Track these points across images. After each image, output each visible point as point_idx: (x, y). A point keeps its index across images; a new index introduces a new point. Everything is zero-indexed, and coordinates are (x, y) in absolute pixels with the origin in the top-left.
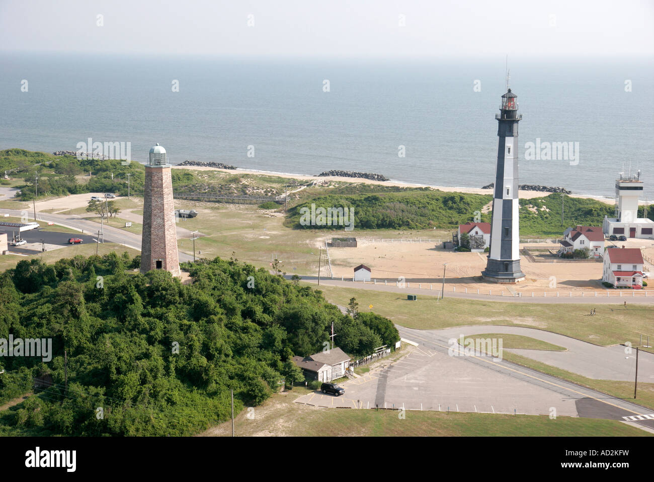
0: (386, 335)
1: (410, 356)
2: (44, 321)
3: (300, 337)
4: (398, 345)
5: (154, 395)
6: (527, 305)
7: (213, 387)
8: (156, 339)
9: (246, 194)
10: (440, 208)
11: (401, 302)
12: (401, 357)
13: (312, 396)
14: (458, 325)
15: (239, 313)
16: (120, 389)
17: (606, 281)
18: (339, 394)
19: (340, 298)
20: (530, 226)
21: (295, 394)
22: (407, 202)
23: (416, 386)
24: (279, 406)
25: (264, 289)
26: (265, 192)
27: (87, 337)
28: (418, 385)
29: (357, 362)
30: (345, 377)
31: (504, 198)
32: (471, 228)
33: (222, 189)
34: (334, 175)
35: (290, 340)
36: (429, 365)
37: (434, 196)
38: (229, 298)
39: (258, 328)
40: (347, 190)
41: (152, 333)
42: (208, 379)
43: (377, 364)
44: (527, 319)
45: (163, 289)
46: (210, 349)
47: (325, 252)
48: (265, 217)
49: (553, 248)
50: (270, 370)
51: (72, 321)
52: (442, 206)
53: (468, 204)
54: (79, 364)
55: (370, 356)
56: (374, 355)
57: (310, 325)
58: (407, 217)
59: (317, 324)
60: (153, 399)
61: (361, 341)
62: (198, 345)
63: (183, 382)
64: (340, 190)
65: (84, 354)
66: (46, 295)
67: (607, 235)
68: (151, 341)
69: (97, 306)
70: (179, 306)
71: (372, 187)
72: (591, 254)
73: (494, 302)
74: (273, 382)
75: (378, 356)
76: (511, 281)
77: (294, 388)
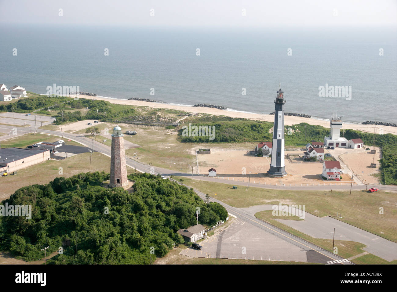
0: (222, 215)
1: (233, 224)
2: (66, 212)
3: (183, 220)
4: (227, 219)
5: (116, 255)
6: (287, 192)
7: (143, 248)
8: (117, 224)
9: (159, 121)
10: (249, 130)
11: (230, 190)
12: (229, 225)
13: (187, 250)
14: (255, 205)
15: (155, 207)
16: (100, 254)
17: (324, 176)
18: (200, 249)
19: (202, 188)
20: (291, 140)
21: (180, 249)
22: (234, 127)
23: (235, 244)
24: (172, 257)
25: (166, 192)
26: (168, 120)
27: (86, 222)
28: (236, 243)
29: (209, 230)
30: (203, 238)
31: (277, 139)
32: (263, 145)
33: (148, 118)
34: (201, 106)
35: (178, 221)
36: (241, 230)
37: (247, 124)
38: (150, 200)
39: (163, 214)
40: (206, 119)
41: (115, 220)
42: (140, 245)
43: (218, 230)
44: (287, 201)
45: (120, 197)
46: (141, 229)
47: (195, 157)
48: (168, 134)
49: (301, 154)
50: (169, 239)
51: (79, 215)
52: (250, 129)
53: (262, 128)
54: (82, 235)
55: (215, 226)
56: (217, 225)
57: (187, 214)
58: (234, 136)
59: (190, 213)
60: (116, 256)
61: (210, 219)
62: (136, 228)
63: (129, 245)
64: (203, 119)
65: (84, 230)
66: (67, 196)
67: (326, 146)
68: (114, 224)
69: (90, 204)
70: (127, 205)
71: (218, 117)
72: (318, 159)
73: (272, 190)
74: (170, 245)
75: (218, 226)
76: (281, 176)
77: (180, 245)
